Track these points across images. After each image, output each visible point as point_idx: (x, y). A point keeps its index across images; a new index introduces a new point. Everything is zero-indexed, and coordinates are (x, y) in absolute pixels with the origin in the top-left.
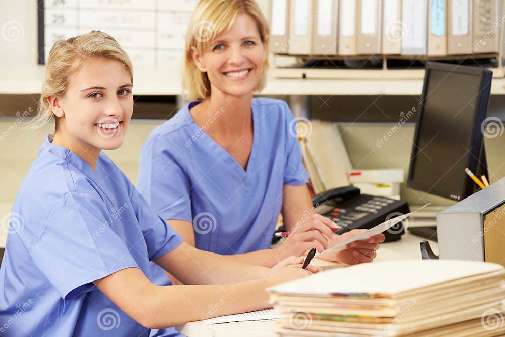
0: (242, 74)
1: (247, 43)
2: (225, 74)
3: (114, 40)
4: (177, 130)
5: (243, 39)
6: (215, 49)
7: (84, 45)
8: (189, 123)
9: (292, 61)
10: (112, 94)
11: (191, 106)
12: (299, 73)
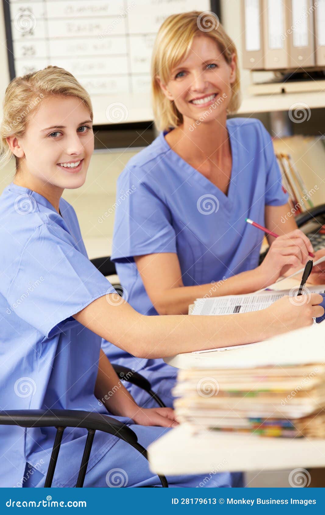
0: (207, 100)
1: (209, 66)
2: (191, 102)
3: (72, 76)
4: (154, 160)
5: (203, 64)
6: (176, 77)
7: (41, 83)
8: (166, 150)
9: (270, 76)
10: (71, 132)
11: (165, 133)
12: (278, 88)
